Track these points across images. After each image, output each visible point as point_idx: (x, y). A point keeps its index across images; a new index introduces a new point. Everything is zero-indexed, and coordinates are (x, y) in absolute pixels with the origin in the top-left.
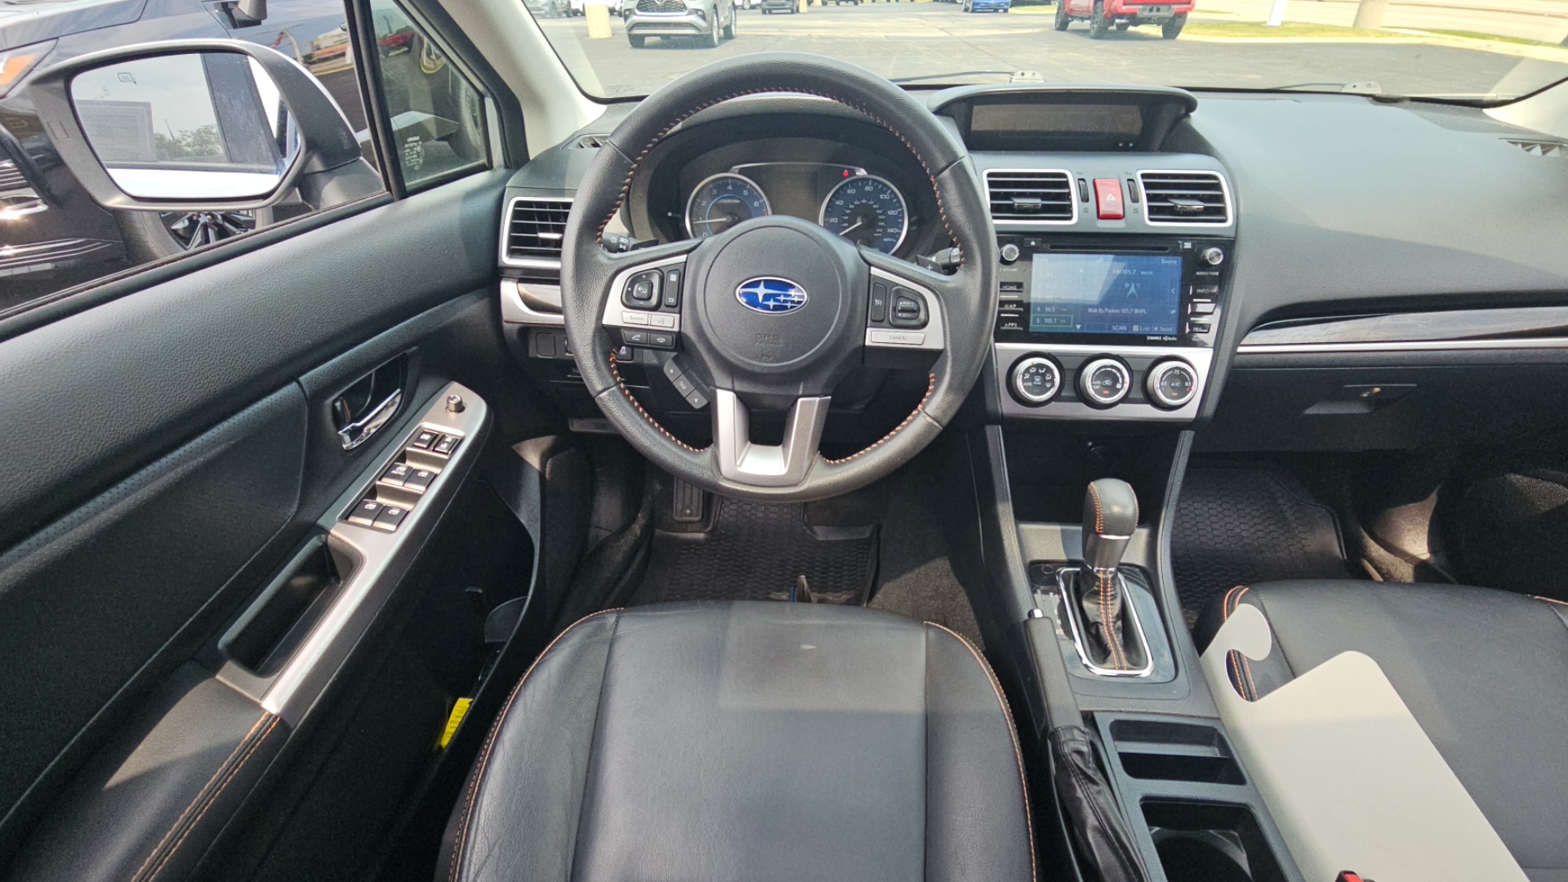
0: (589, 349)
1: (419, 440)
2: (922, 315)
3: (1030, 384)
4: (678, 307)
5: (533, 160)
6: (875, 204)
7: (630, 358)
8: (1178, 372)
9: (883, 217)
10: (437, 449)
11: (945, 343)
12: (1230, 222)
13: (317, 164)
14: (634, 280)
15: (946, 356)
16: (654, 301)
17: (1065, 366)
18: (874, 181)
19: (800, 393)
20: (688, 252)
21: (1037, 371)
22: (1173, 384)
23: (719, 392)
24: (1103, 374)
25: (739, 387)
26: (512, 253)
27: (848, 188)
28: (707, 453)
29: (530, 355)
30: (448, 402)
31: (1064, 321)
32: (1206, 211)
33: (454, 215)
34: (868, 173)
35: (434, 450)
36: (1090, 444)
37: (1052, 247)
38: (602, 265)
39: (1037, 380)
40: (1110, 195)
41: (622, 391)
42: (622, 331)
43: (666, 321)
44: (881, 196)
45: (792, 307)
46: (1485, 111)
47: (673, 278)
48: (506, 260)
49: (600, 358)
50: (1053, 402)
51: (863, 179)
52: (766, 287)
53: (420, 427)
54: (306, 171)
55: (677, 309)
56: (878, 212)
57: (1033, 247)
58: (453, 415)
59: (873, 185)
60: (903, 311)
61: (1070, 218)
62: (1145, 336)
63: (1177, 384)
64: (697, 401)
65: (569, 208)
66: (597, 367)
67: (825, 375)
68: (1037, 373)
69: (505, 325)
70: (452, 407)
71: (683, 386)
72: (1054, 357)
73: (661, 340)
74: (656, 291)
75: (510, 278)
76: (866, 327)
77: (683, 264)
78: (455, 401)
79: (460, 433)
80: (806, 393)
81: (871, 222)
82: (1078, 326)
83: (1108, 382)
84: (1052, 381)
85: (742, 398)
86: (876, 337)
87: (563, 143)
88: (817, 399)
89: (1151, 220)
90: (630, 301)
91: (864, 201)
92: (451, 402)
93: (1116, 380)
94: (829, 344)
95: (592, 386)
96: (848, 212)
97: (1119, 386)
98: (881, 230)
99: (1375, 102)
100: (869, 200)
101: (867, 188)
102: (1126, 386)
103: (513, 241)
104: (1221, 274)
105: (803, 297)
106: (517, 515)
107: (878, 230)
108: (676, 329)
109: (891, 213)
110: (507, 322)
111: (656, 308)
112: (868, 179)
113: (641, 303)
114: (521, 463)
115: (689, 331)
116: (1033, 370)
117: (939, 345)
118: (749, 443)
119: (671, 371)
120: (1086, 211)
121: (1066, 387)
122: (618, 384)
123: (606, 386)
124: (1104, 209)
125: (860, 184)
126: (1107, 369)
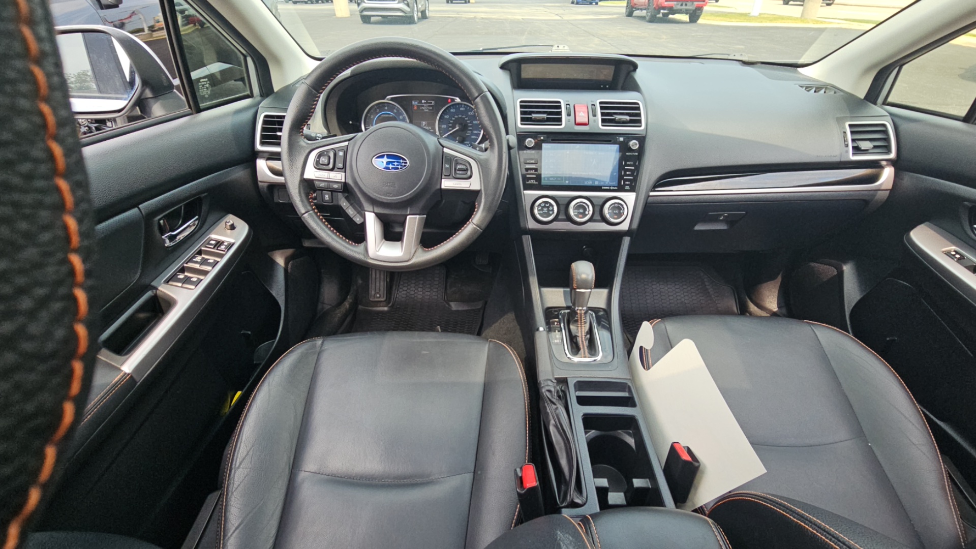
0: (297, 191)
1: (209, 244)
2: (469, 173)
3: (541, 212)
4: (344, 168)
5: (277, 92)
6: (466, 117)
7: (331, 202)
8: (617, 205)
9: (471, 125)
10: (219, 248)
11: (481, 187)
12: (643, 127)
13: (148, 93)
14: (320, 155)
15: (482, 193)
16: (331, 166)
17: (560, 203)
18: (465, 105)
19: (408, 213)
20: (349, 140)
21: (545, 205)
22: (615, 212)
23: (366, 213)
24: (579, 206)
25: (377, 210)
26: (262, 143)
27: (451, 109)
28: (362, 245)
29: (275, 201)
30: (226, 224)
31: (559, 179)
32: (631, 121)
33: (228, 122)
34: (462, 101)
35: (217, 249)
36: (584, 247)
37: (553, 140)
38: (303, 147)
39: (545, 210)
40: (582, 113)
41: (316, 213)
42: (315, 181)
43: (337, 176)
44: (469, 113)
45: (401, 168)
46: (799, 69)
47: (341, 154)
48: (259, 147)
49: (303, 195)
50: (555, 222)
51: (458, 104)
52: (388, 158)
53: (209, 238)
54: (142, 97)
55: (344, 170)
56: (468, 122)
57: (542, 140)
58: (229, 231)
59: (464, 107)
60: (459, 170)
61: (561, 125)
62: (601, 187)
63: (617, 212)
64: (358, 220)
65: (284, 118)
66: (302, 201)
67: (421, 203)
68: (545, 206)
69: (260, 184)
70: (228, 227)
71: (351, 212)
72: (554, 198)
73: (336, 186)
74: (332, 161)
75: (262, 157)
76: (442, 179)
77: (346, 147)
78: (230, 224)
79: (232, 241)
80: (412, 213)
81: (464, 127)
82: (567, 182)
83: (581, 211)
84: (553, 210)
85: (379, 216)
86: (447, 184)
87: (293, 83)
88: (418, 216)
89: (603, 126)
90: (318, 166)
91: (460, 116)
92: (227, 224)
93: (585, 209)
94: (422, 187)
95: (299, 211)
96: (451, 122)
97: (587, 213)
98: (470, 132)
99: (743, 64)
100: (463, 115)
101: (461, 109)
102: (591, 212)
103: (263, 137)
104: (639, 154)
105: (406, 163)
106: (271, 292)
107: (468, 132)
108: (343, 180)
109: (475, 122)
110: (261, 182)
111: (332, 170)
112: (462, 104)
113: (324, 167)
114: (273, 263)
115: (350, 181)
116: (543, 205)
117: (478, 188)
118: (384, 240)
119: (344, 204)
120: (569, 121)
121: (561, 214)
122: (313, 210)
123: (307, 210)
124: (579, 120)
125: (457, 106)
126: (581, 204)
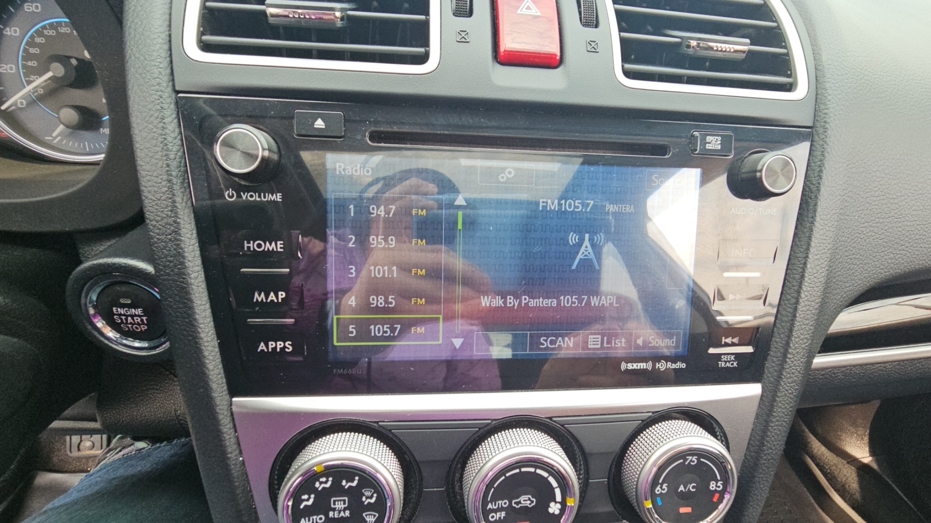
12: (801, 91)
22: (682, 488)
32: (749, 62)
37: (377, 137)
39: (340, 506)
57: (320, 134)
61: (422, 59)
62: (617, 362)
63: (691, 487)
72: (388, 430)
89: (629, 74)
120: (463, 38)
124: (509, 43)
126: (523, 470)
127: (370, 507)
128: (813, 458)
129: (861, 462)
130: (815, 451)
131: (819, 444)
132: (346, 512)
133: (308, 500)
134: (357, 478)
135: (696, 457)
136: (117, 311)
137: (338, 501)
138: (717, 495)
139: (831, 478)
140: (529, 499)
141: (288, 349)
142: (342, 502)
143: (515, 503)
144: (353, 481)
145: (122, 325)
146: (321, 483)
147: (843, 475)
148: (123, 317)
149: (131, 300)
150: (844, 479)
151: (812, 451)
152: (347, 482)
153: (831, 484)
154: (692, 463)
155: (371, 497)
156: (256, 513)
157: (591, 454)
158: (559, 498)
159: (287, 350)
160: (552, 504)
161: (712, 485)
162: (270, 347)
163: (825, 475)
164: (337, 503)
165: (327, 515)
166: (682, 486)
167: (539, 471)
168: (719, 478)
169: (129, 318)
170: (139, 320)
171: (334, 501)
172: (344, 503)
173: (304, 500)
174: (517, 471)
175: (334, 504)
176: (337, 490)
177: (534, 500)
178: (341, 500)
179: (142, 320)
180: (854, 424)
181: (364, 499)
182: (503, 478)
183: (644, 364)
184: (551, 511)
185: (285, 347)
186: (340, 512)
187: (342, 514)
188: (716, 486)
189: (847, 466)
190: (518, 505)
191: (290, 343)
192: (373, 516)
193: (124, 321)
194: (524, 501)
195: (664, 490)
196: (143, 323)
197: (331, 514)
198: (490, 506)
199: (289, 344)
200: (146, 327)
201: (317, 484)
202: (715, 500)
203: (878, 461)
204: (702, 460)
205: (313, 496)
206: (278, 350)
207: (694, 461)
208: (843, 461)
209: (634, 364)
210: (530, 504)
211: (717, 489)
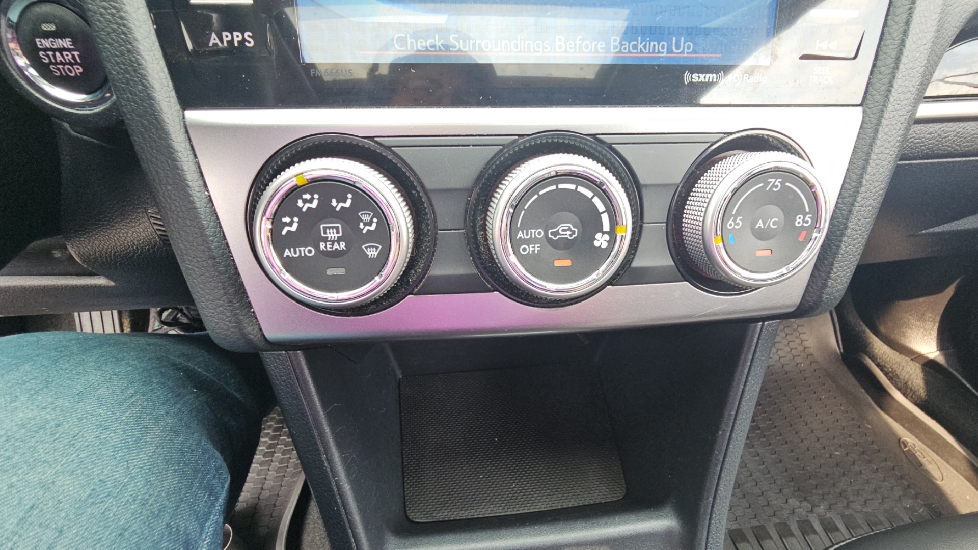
21: (324, 203)
22: (760, 224)
24: (550, 204)
39: (332, 235)
63: (772, 223)
93: (590, 223)
97: (601, 241)
102: (626, 232)
116: (309, 203)
126: (561, 186)
127: (370, 237)
128: (873, 359)
129: (927, 358)
130: (876, 351)
131: (882, 343)
132: (341, 243)
133: (291, 224)
134: (350, 196)
135: (780, 180)
136: (42, 45)
137: (329, 228)
138: (804, 233)
139: (893, 377)
140: (570, 229)
141: (249, 42)
142: (335, 231)
143: (552, 233)
144: (345, 202)
145: (51, 67)
146: (305, 201)
147: (906, 373)
148: (50, 53)
149: (56, 26)
150: (907, 376)
151: (873, 352)
152: (338, 202)
153: (892, 383)
154: (775, 189)
155: (370, 224)
156: (235, 265)
157: (646, 186)
158: (606, 227)
159: (247, 44)
160: (598, 236)
161: (798, 220)
162: (225, 39)
163: (886, 374)
164: (328, 231)
165: (317, 247)
166: (760, 221)
167: (581, 189)
168: (807, 210)
169: (58, 54)
170: (70, 57)
171: (325, 228)
172: (338, 232)
173: (286, 224)
174: (554, 187)
175: (325, 233)
176: (325, 213)
177: (576, 230)
178: (333, 228)
179: (73, 57)
180: (922, 318)
181: (362, 226)
182: (536, 196)
183: (714, 75)
184: (596, 244)
185: (244, 40)
186: (333, 242)
187: (336, 246)
188: (804, 221)
189: (911, 363)
190: (555, 237)
191: (250, 34)
192: (375, 249)
193: (53, 61)
194: (563, 230)
195: (738, 224)
196: (76, 63)
197: (322, 246)
198: (520, 235)
199: (249, 36)
200: (81, 70)
201: (300, 203)
202: (801, 239)
203: (946, 356)
204: (787, 184)
205: (296, 219)
206: (236, 44)
207: (777, 187)
208: (907, 358)
209: (700, 75)
210: (571, 235)
211: (805, 225)
